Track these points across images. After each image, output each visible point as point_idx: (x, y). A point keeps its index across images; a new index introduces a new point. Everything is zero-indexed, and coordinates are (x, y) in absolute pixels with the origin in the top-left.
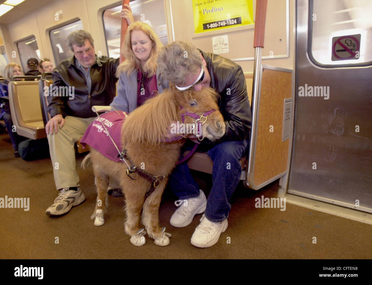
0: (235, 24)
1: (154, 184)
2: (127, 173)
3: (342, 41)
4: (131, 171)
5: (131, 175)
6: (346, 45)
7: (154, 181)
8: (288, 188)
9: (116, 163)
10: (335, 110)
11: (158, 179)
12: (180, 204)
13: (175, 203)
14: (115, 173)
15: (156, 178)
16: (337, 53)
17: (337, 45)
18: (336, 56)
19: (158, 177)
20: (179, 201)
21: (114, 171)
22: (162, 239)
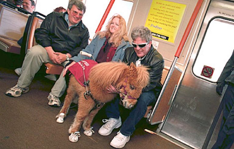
0: (165, 39)
1: (97, 106)
2: (84, 94)
3: (207, 68)
4: (87, 94)
5: (86, 96)
6: (208, 71)
7: (98, 104)
8: (161, 130)
9: (81, 86)
10: (195, 98)
11: (100, 104)
12: (106, 122)
13: (103, 120)
14: (79, 91)
15: (99, 103)
16: (204, 73)
17: (205, 69)
18: (203, 74)
19: (101, 103)
20: (106, 120)
21: (79, 90)
22: (88, 132)
